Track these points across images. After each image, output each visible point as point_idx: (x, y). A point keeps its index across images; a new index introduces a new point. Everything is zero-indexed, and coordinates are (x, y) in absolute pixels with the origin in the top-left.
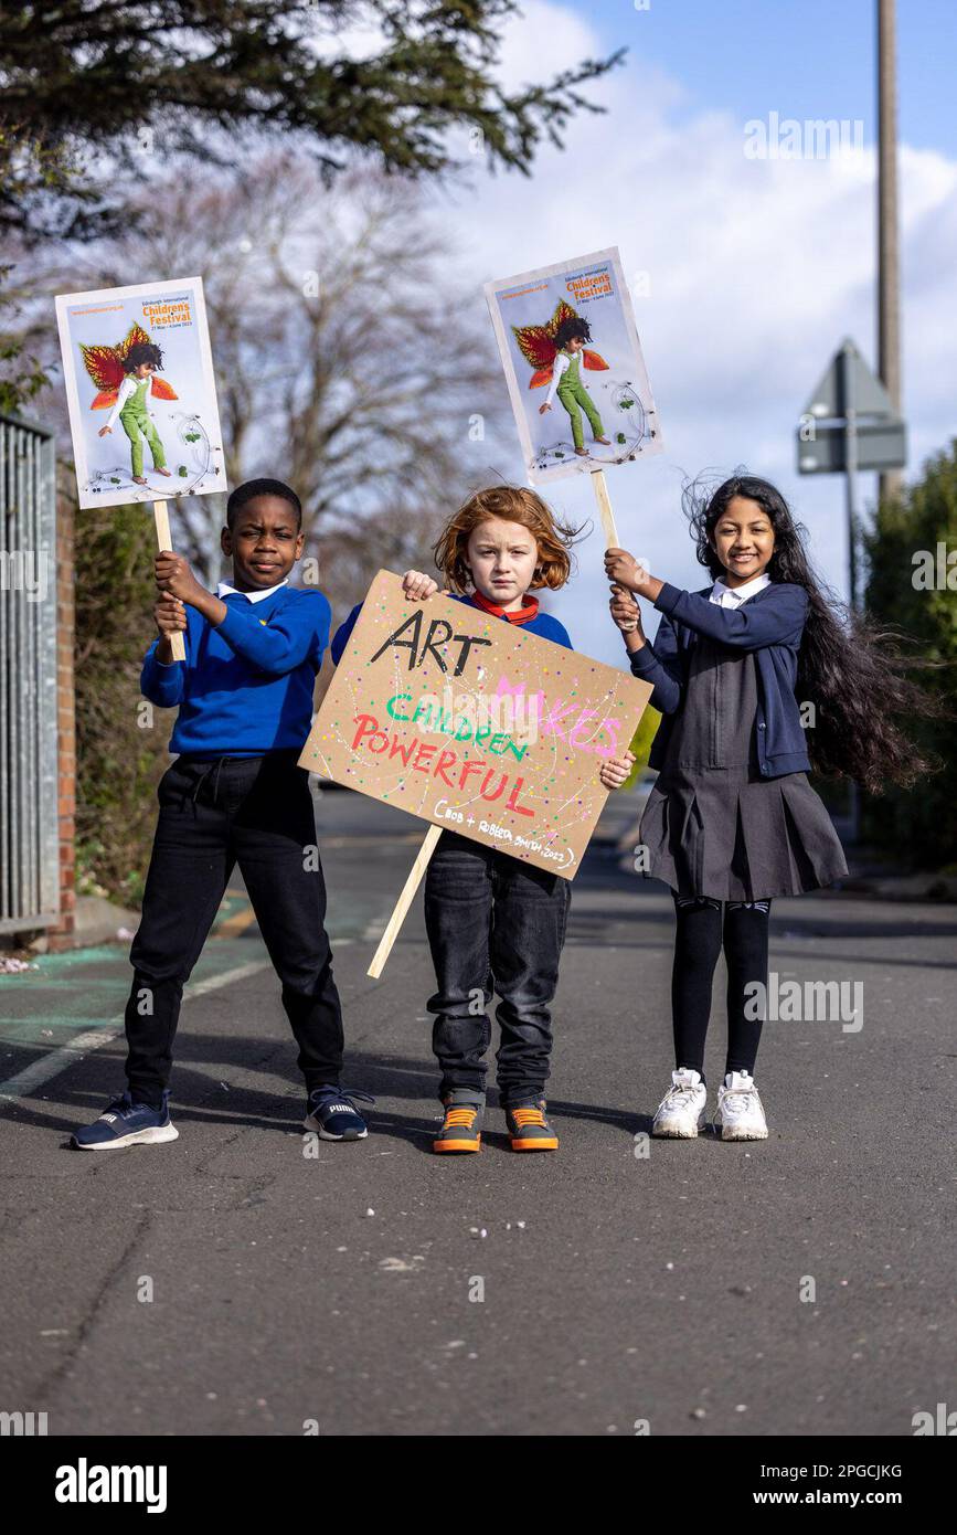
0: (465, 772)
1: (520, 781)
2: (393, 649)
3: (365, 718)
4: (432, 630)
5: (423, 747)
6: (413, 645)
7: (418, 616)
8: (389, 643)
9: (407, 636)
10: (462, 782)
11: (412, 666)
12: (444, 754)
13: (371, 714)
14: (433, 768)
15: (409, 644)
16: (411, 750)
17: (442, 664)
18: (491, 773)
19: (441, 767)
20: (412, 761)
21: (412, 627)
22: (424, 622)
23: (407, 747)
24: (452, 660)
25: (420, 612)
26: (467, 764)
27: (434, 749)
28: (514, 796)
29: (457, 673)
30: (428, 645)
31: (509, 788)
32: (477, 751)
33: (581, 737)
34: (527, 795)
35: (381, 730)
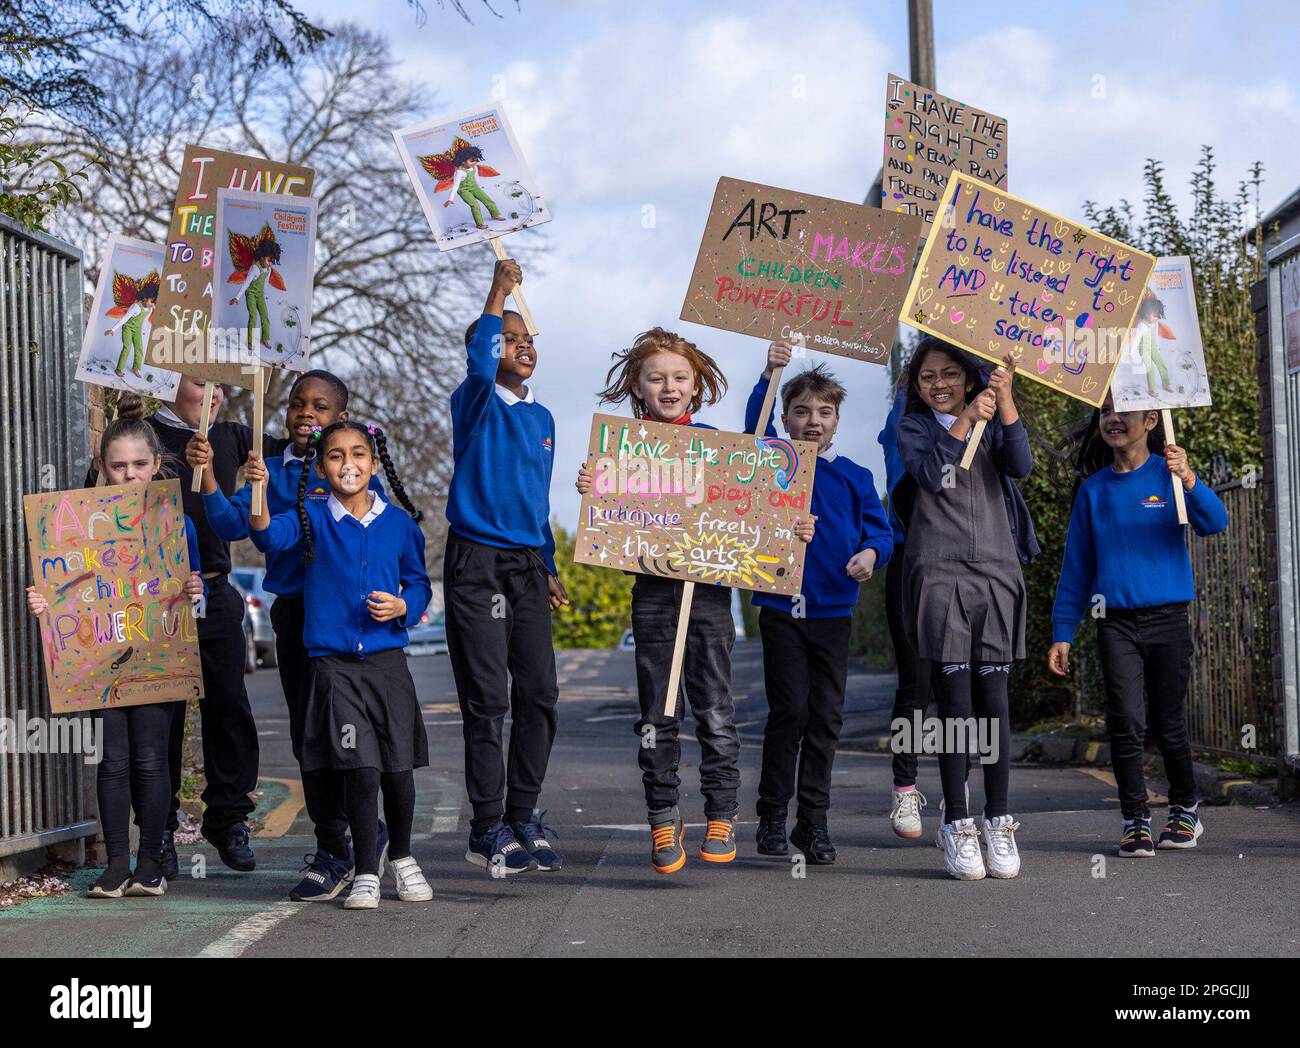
0: (799, 303)
1: (840, 303)
2: (737, 229)
3: (724, 279)
4: (763, 210)
5: (767, 292)
6: (751, 224)
7: (752, 204)
8: (734, 225)
9: (746, 218)
10: (798, 311)
11: (752, 237)
12: (783, 294)
13: (728, 276)
14: (776, 305)
15: (748, 224)
16: (759, 296)
17: (773, 233)
18: (818, 301)
19: (782, 302)
20: (761, 302)
21: (749, 210)
22: (756, 206)
23: (756, 294)
24: (779, 229)
25: (753, 201)
26: (801, 298)
27: (776, 292)
28: (837, 315)
29: (784, 237)
30: (762, 222)
31: (832, 310)
32: (806, 288)
33: (878, 264)
34: (847, 310)
35: (736, 285)
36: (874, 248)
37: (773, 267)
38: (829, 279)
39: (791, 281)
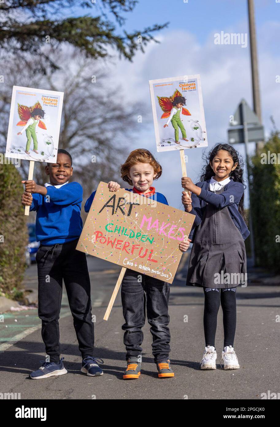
0: (133, 248)
1: (152, 251)
2: (106, 208)
3: (98, 232)
4: (119, 201)
5: (118, 241)
6: (113, 206)
7: (114, 197)
8: (105, 206)
9: (111, 203)
10: (132, 252)
11: (113, 213)
12: (126, 243)
13: (100, 231)
14: (122, 248)
15: (112, 206)
16: (114, 242)
17: (123, 212)
18: (142, 248)
19: (125, 247)
20: (115, 246)
21: (112, 200)
22: (116, 198)
23: (113, 241)
24: (126, 211)
25: (115, 195)
26: (134, 246)
27: (122, 241)
28: (150, 256)
29: (129, 215)
30: (118, 206)
31: (148, 254)
32: (137, 241)
33: (172, 235)
34: (155, 255)
35: (104, 236)
36: (170, 227)
37: (122, 229)
38: (148, 238)
39: (130, 237)
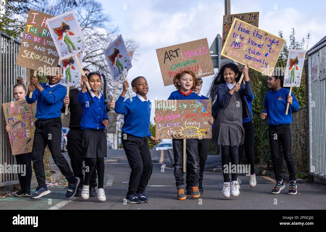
1: (197, 65)
2: (166, 60)
3: (169, 72)
4: (170, 53)
6: (169, 57)
9: (167, 56)
11: (170, 60)
13: (170, 71)
15: (168, 57)
17: (174, 57)
18: (192, 67)
21: (166, 54)
22: (168, 53)
24: (175, 55)
25: (166, 52)
29: (178, 56)
30: (171, 55)
32: (188, 66)
33: (201, 53)
35: (173, 72)
36: (199, 50)
37: (178, 65)
38: (192, 61)
39: (184, 66)
